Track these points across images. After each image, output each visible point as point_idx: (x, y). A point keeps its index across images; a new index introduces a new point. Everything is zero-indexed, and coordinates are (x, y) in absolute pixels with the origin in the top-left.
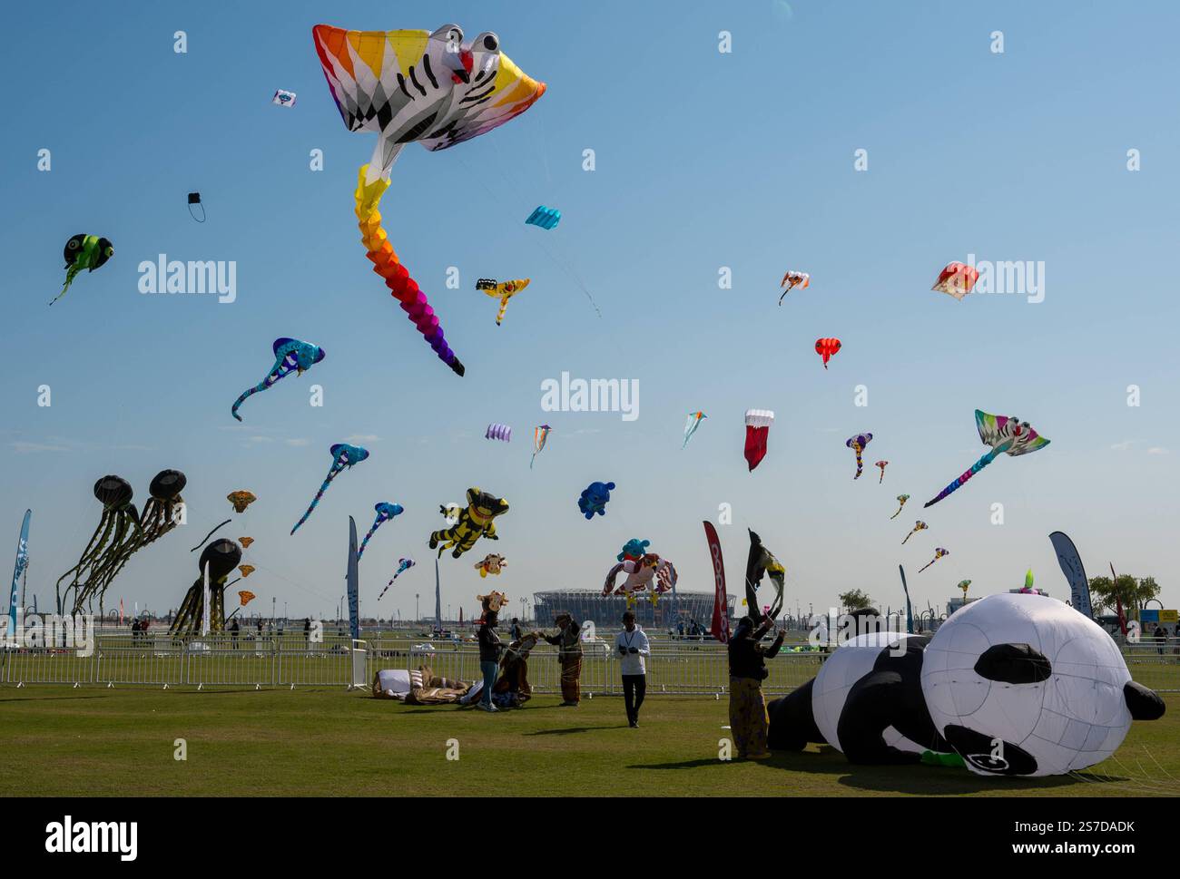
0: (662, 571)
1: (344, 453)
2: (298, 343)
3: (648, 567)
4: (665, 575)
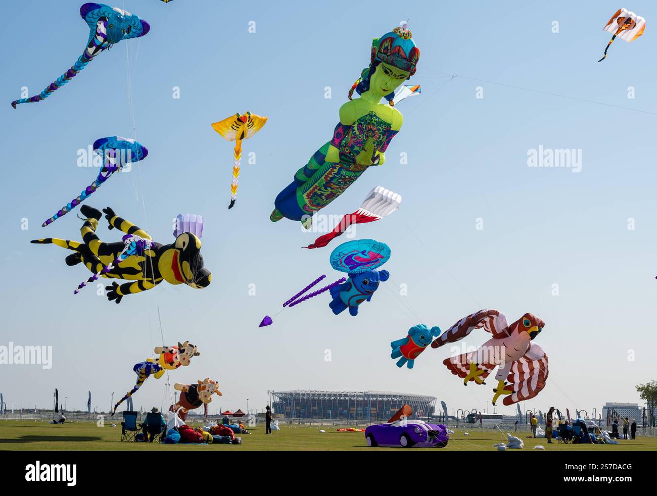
3: (523, 332)
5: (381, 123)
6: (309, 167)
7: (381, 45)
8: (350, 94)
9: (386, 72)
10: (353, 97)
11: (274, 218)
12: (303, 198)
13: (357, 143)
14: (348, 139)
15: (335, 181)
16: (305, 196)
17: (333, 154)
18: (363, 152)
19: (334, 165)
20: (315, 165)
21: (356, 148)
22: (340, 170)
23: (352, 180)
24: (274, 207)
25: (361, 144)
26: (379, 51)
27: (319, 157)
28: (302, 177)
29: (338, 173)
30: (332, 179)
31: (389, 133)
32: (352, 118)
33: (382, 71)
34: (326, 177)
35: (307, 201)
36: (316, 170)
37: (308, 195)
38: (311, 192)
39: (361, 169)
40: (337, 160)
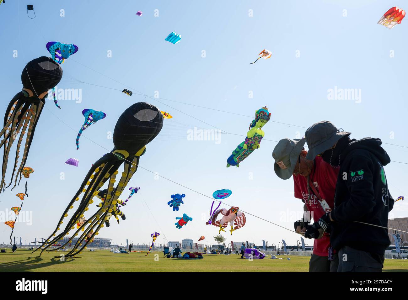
0: (238, 218)
1: (90, 114)
2: (60, 43)
3: (233, 213)
4: (240, 220)
5: (259, 135)
6: (237, 150)
7: (260, 113)
8: (250, 128)
9: (262, 121)
10: (251, 129)
11: (228, 166)
12: (236, 159)
13: (253, 143)
14: (250, 142)
15: (246, 154)
16: (237, 159)
17: (245, 146)
18: (255, 145)
19: (245, 150)
20: (238, 150)
21: (252, 144)
22: (247, 151)
23: (251, 153)
24: (227, 163)
25: (254, 143)
26: (259, 115)
27: (240, 147)
28: (234, 154)
29: (247, 152)
30: (245, 153)
31: (261, 137)
32: (251, 135)
33: (260, 121)
34: (243, 153)
35: (237, 160)
36: (239, 151)
37: (238, 158)
38: (239, 157)
39: (253, 150)
40: (247, 148)
